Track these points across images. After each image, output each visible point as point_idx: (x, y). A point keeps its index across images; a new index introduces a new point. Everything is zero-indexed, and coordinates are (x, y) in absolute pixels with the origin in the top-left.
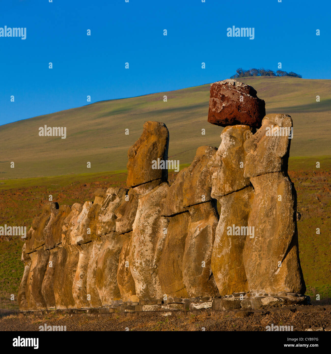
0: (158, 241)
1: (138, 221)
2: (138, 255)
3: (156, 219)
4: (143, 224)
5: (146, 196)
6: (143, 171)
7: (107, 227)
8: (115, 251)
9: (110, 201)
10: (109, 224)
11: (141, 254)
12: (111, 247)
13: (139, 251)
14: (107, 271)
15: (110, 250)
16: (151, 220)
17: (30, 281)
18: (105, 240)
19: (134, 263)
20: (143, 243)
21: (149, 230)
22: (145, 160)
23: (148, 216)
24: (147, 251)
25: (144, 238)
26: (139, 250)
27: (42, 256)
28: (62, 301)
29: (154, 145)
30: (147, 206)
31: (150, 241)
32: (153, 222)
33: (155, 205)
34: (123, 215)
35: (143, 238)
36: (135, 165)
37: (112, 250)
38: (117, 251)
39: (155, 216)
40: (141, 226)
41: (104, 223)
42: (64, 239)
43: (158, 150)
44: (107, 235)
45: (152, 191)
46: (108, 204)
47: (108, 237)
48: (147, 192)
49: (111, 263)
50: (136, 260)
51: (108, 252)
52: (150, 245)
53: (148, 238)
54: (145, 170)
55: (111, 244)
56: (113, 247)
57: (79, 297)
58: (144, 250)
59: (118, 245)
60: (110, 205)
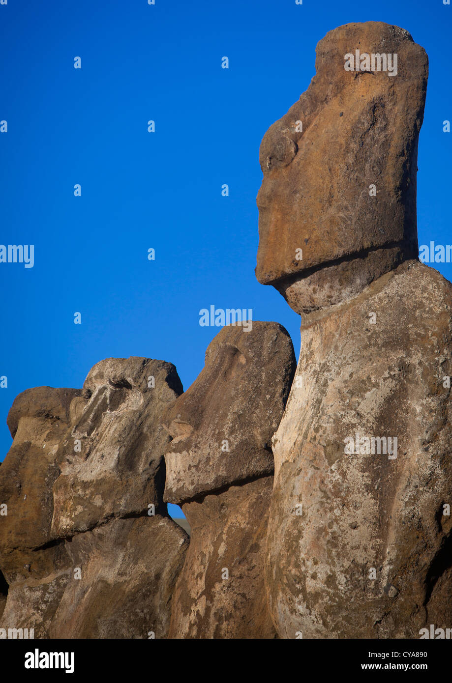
0: (402, 486)
1: (311, 412)
2: (315, 543)
3: (389, 400)
4: (337, 421)
5: (341, 312)
6: (332, 211)
7: (98, 501)
8: (128, 588)
9: (103, 407)
10: (105, 487)
11: (333, 543)
12: (111, 576)
13: (321, 531)
15: (106, 584)
16: (370, 403)
18: (89, 550)
20: (337, 494)
22: (340, 167)
23: (359, 388)
24: (354, 527)
25: (344, 474)
26: (322, 523)
29: (374, 109)
30: (351, 348)
31: (369, 488)
32: (377, 411)
33: (386, 344)
34: (197, 427)
35: (338, 477)
36: (295, 192)
37: (118, 585)
38: (138, 589)
39: (386, 387)
40: (329, 426)
41: (85, 485)
43: (392, 129)
44: (97, 531)
45: (366, 290)
46: (97, 420)
47: (101, 537)
48: (347, 296)
50: (309, 567)
51: (102, 594)
52: (368, 504)
53: (357, 477)
54: (340, 209)
55: (111, 566)
56: (121, 574)
58: (345, 525)
59: (142, 567)
60: (105, 420)
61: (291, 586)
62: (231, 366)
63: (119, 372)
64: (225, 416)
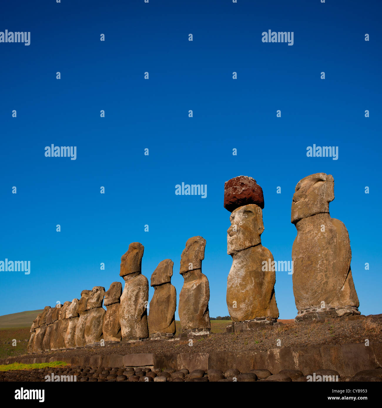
0: (138, 305)
1: (127, 294)
2: (126, 312)
3: (137, 293)
4: (130, 295)
5: (131, 281)
6: (131, 267)
7: (93, 305)
8: (97, 317)
9: (95, 293)
10: (95, 303)
11: (129, 312)
12: (95, 315)
13: (127, 310)
14: (92, 327)
15: (94, 316)
16: (135, 293)
17: (35, 340)
18: (92, 312)
19: (124, 316)
20: (130, 305)
21: (133, 299)
22: (132, 261)
23: (133, 291)
24: (132, 310)
25: (131, 303)
26: (128, 309)
27: (42, 329)
28: (55, 346)
29: (137, 253)
30: (132, 285)
31: (134, 304)
32: (136, 294)
33: (137, 285)
34: (109, 296)
35: (130, 303)
36: (126, 264)
37: (96, 316)
38: (98, 317)
39: (137, 291)
40: (129, 296)
41: (92, 303)
42: (60, 317)
43: (139, 256)
44: (93, 309)
45: (135, 278)
46: (94, 294)
47: (94, 310)
48: (132, 278)
49: (95, 323)
50: (125, 315)
51: (93, 317)
52: (134, 307)
53: (133, 303)
54: (132, 266)
55: (95, 314)
56: (96, 315)
57: (68, 343)
58: (131, 309)
59: (99, 314)
60: (95, 294)
61: (123, 317)
62: (114, 287)
63: (97, 288)
64: (112, 294)
